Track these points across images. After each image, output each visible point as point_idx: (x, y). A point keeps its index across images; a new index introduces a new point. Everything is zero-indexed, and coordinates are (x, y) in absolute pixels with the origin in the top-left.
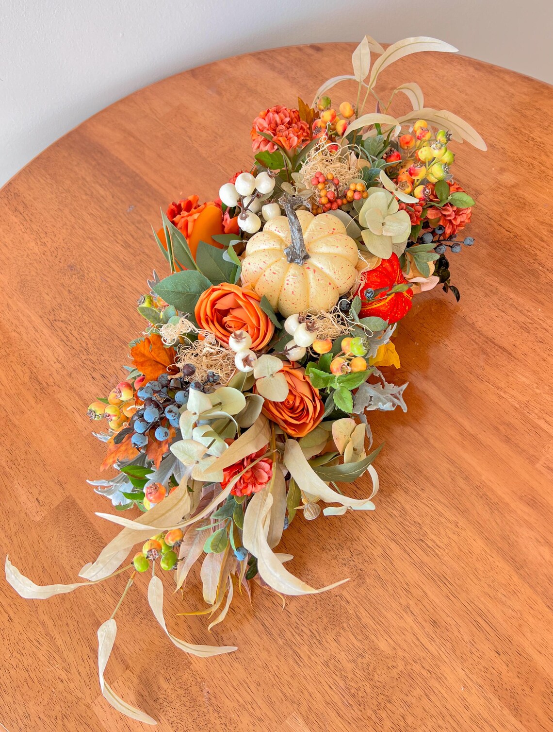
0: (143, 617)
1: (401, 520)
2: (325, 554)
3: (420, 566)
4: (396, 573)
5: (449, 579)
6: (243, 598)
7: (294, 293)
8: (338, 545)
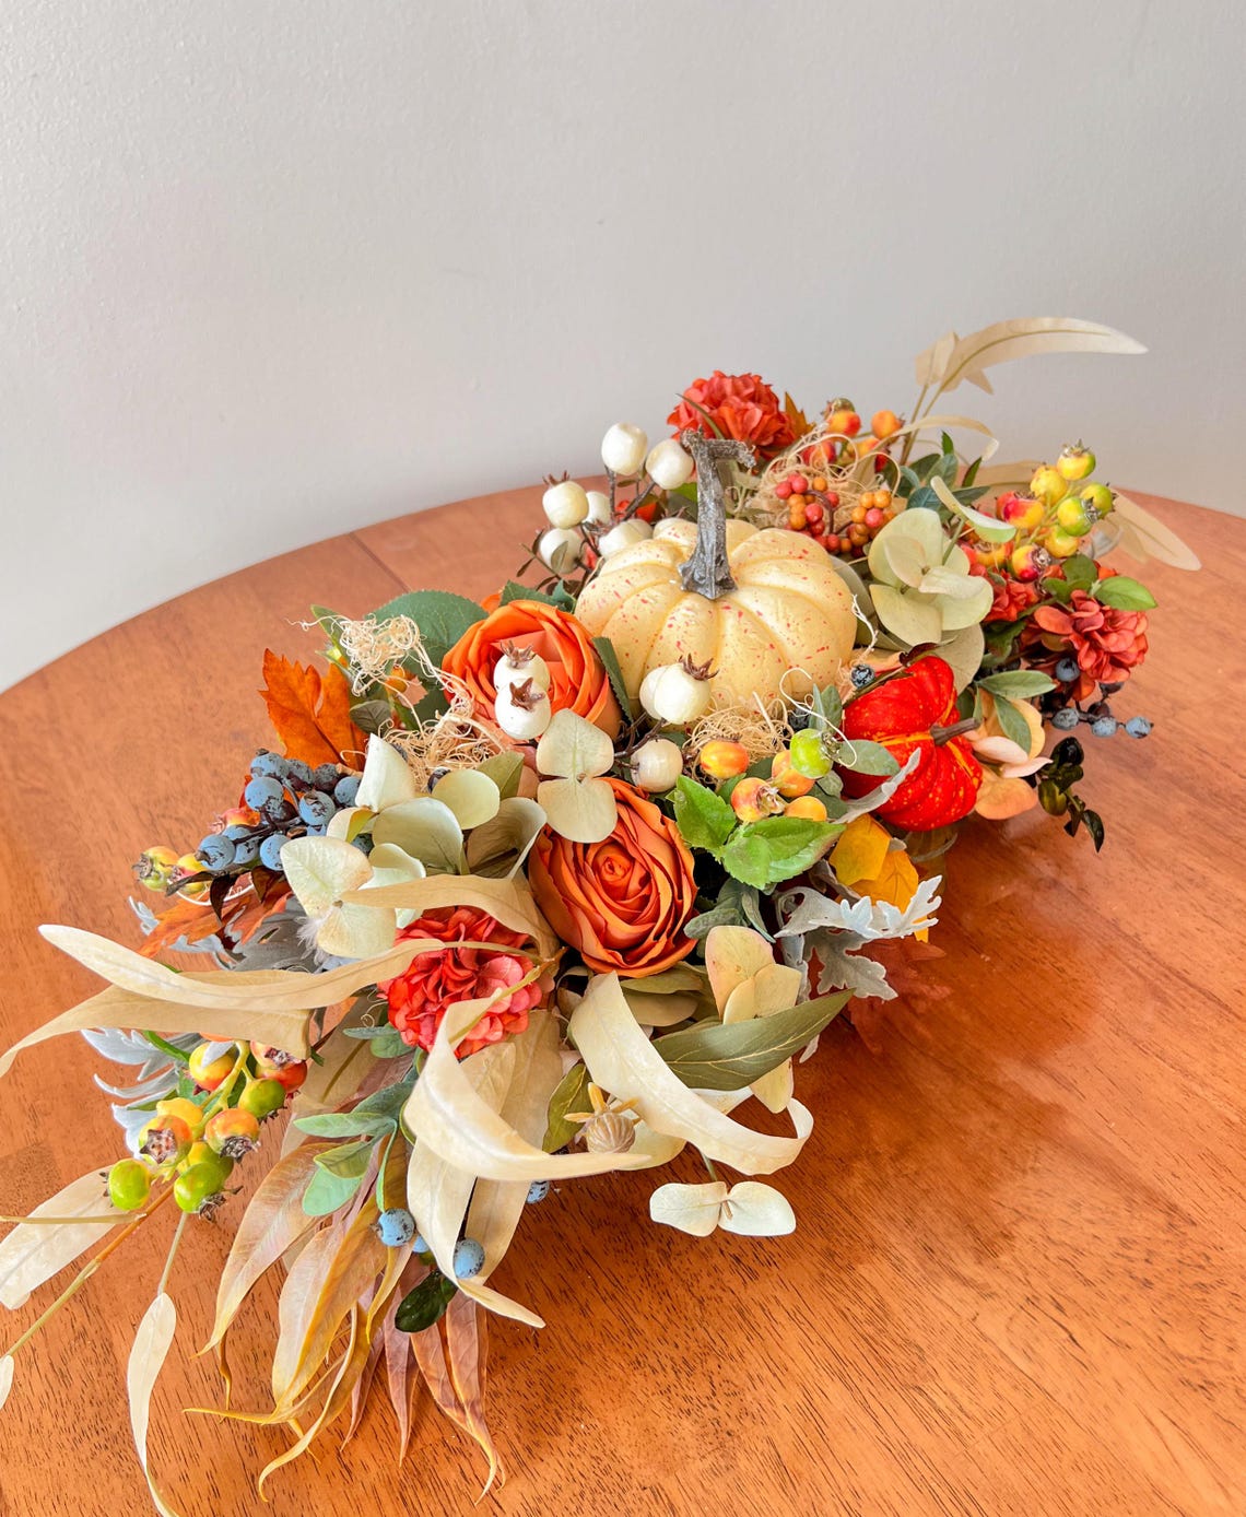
0: (103, 1442)
1: (870, 1330)
2: (640, 1378)
3: (901, 1454)
4: (829, 1459)
5: (982, 1504)
6: (384, 1445)
7: (682, 646)
8: (679, 1362)
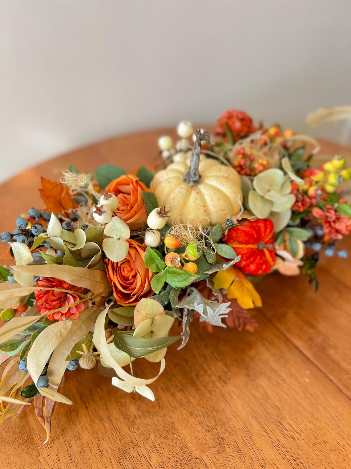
1: (263, 402)
2: (192, 419)
3: (277, 446)
4: (254, 448)
5: (304, 463)
8: (205, 413)
